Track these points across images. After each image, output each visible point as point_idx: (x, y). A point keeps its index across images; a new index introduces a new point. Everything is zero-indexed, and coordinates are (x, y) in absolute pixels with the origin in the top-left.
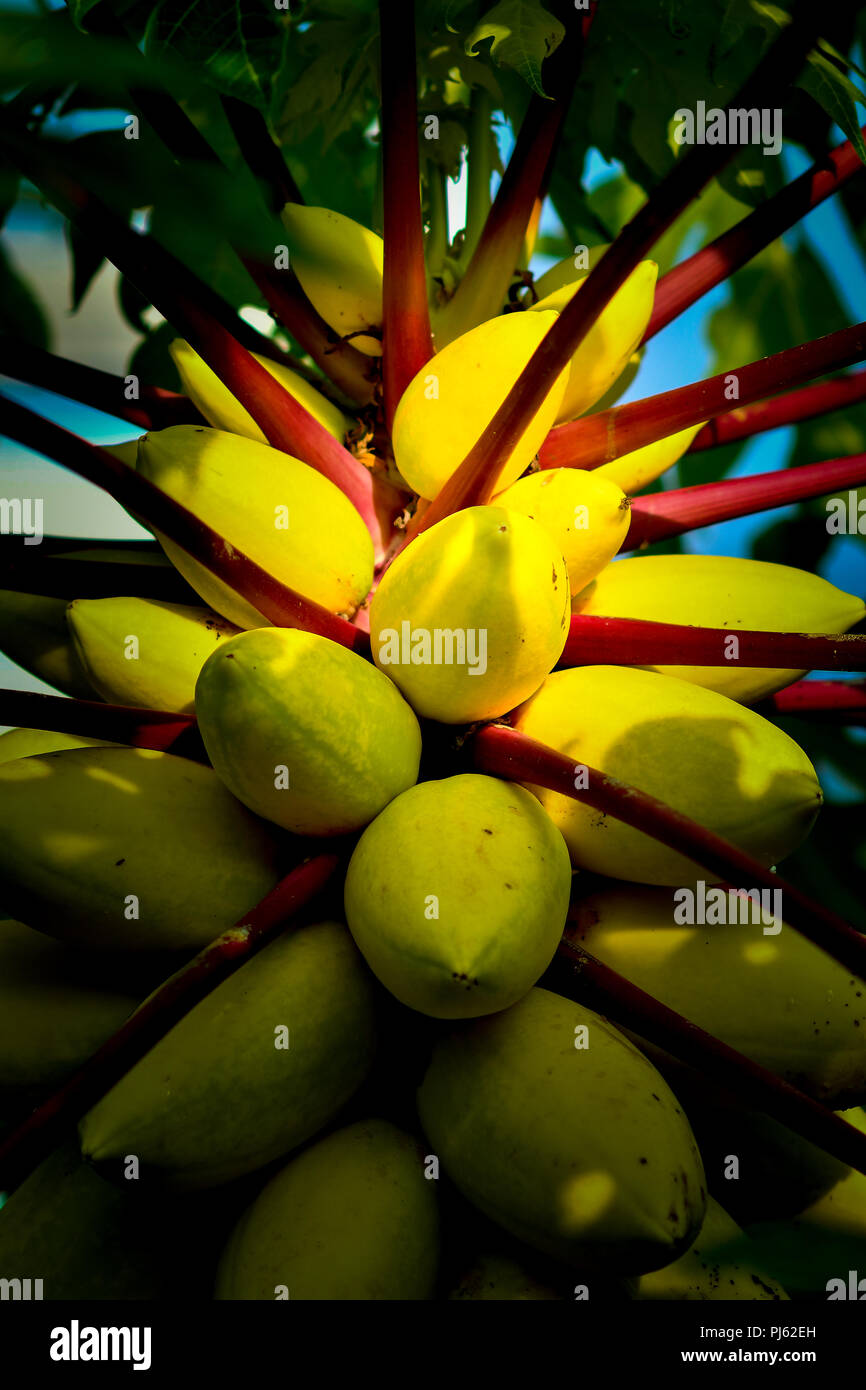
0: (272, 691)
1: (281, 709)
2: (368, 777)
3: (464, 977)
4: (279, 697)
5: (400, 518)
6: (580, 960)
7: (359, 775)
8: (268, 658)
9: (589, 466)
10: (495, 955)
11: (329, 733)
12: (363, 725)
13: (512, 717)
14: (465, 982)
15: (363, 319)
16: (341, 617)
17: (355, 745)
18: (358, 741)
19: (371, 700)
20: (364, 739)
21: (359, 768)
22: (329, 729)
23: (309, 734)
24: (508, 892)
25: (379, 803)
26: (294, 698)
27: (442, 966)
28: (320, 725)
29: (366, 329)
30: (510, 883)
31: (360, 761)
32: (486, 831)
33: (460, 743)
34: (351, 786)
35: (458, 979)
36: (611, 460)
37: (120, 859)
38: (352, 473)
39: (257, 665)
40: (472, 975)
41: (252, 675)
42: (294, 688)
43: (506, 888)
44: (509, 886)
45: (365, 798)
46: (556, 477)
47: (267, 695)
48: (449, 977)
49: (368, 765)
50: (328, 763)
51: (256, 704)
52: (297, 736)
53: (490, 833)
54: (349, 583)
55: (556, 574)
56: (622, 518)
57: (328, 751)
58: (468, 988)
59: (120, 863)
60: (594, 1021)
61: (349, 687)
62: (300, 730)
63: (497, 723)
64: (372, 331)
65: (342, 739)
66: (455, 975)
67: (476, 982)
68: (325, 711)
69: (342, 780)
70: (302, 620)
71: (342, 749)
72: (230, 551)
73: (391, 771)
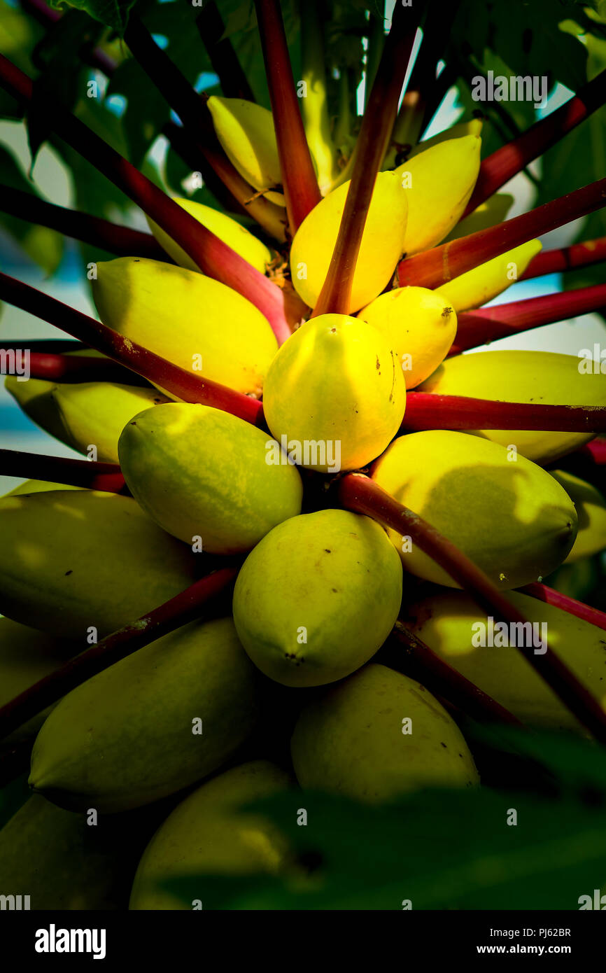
0: (165, 449)
1: (173, 462)
2: (249, 511)
3: (293, 656)
4: (171, 453)
5: (298, 324)
6: (411, 645)
7: (241, 510)
8: (164, 425)
9: (433, 286)
10: (318, 641)
11: (213, 481)
12: (241, 473)
13: (370, 469)
14: (294, 660)
15: (270, 180)
16: (250, 396)
17: (235, 488)
18: (237, 485)
19: (249, 456)
20: (242, 484)
21: (240, 505)
22: (212, 477)
23: (196, 480)
24: (334, 594)
25: (262, 530)
26: (183, 454)
27: (279, 648)
28: (204, 473)
29: (273, 187)
30: (335, 588)
31: (240, 499)
32: (326, 550)
33: (327, 487)
34: (236, 518)
35: (288, 658)
36: (448, 281)
37: (69, 570)
38: (266, 291)
39: (154, 430)
40: (299, 655)
41: (150, 437)
42: (182, 446)
43: (332, 592)
44: (334, 591)
45: (248, 527)
46: (402, 294)
47: (162, 452)
48: (283, 656)
49: (248, 503)
50: (213, 501)
51: (154, 458)
52: (186, 481)
53: (329, 551)
54: (253, 371)
55: (380, 362)
56: (446, 323)
57: (213, 492)
58: (298, 664)
59: (69, 573)
60: (412, 690)
61: (230, 446)
62: (189, 477)
63: (357, 472)
64: (277, 189)
65: (224, 484)
66: (287, 655)
67: (302, 660)
68: (208, 464)
69: (227, 513)
70: (207, 398)
71: (225, 491)
72: (129, 346)
73: (268, 507)
